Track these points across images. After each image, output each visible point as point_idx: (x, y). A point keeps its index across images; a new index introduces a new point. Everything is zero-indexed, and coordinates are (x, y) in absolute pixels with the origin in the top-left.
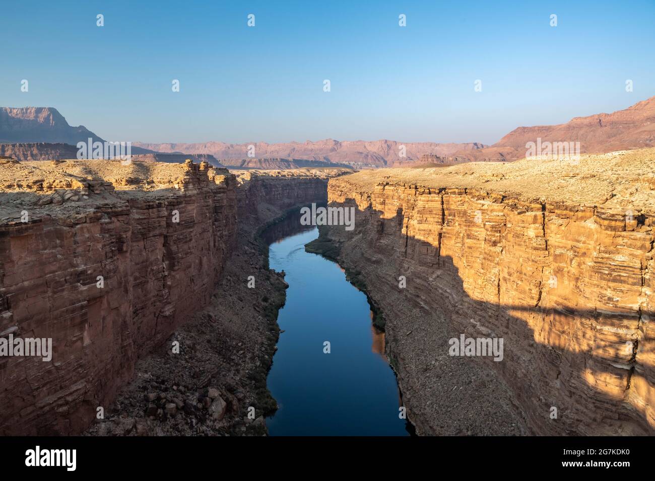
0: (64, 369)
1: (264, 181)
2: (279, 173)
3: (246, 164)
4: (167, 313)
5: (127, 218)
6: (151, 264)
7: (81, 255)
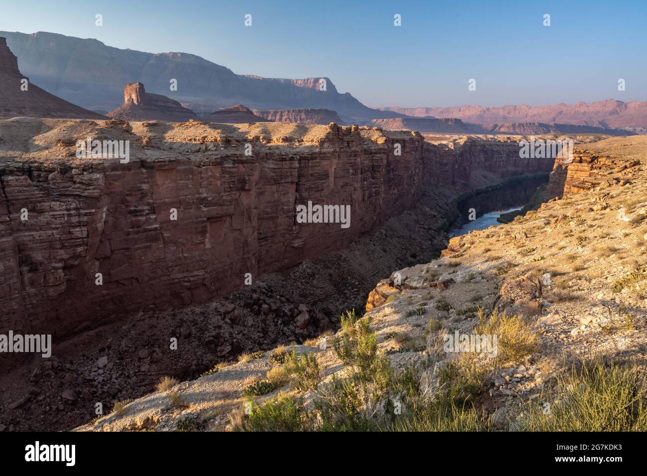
0: (190, 260)
1: (484, 147)
2: (508, 138)
3: (497, 128)
4: (296, 245)
5: (251, 166)
6: (283, 204)
7: (205, 187)
